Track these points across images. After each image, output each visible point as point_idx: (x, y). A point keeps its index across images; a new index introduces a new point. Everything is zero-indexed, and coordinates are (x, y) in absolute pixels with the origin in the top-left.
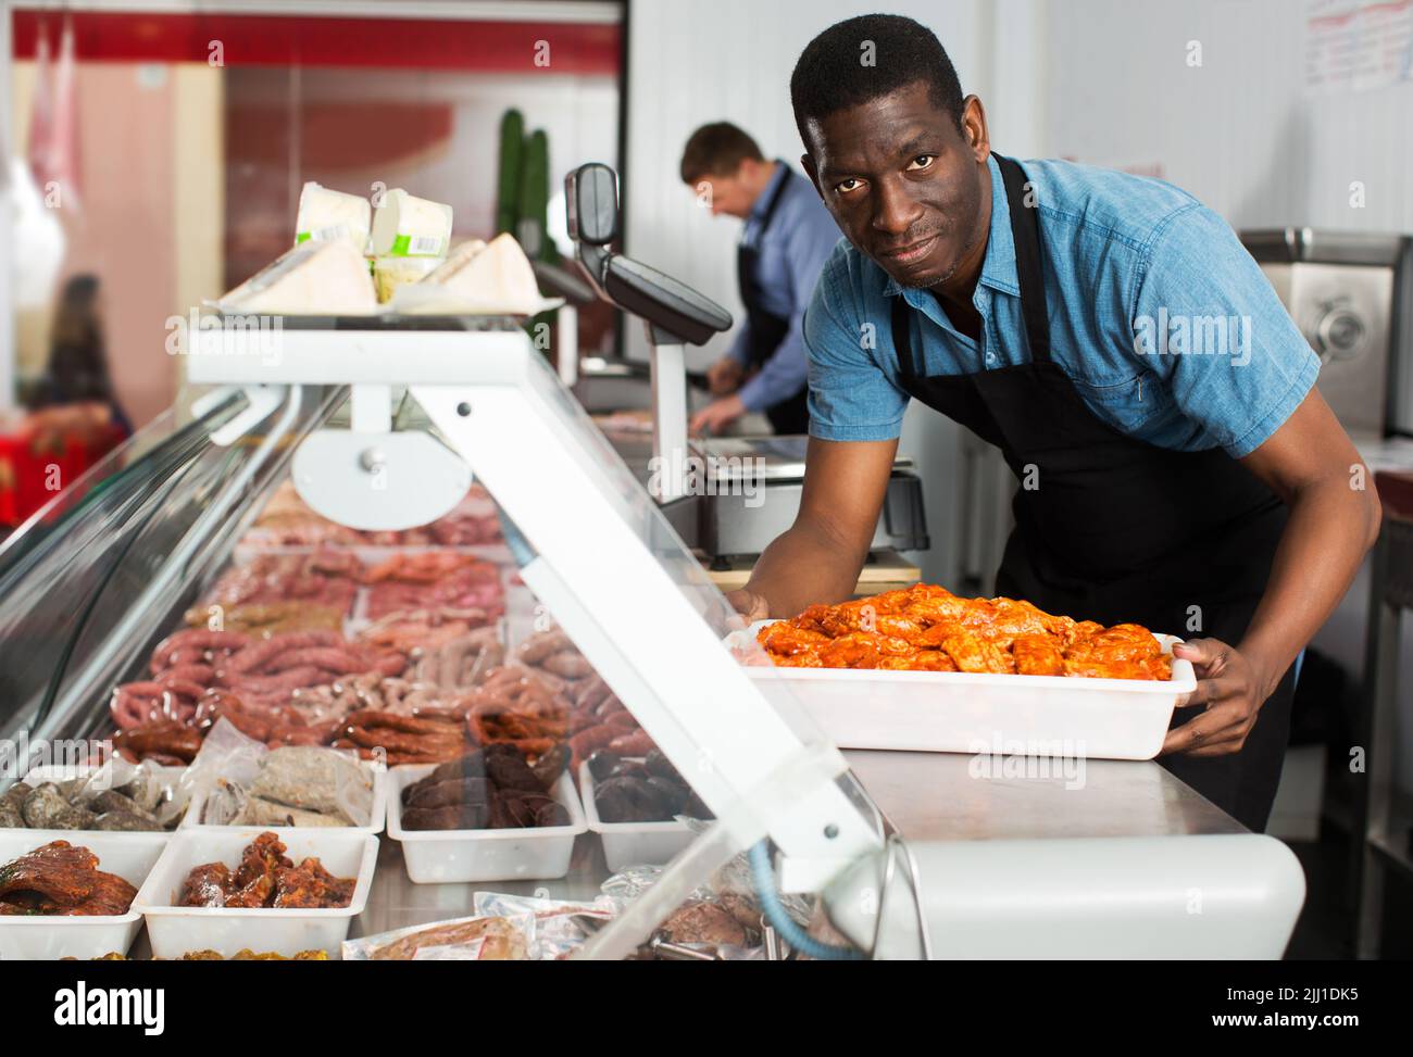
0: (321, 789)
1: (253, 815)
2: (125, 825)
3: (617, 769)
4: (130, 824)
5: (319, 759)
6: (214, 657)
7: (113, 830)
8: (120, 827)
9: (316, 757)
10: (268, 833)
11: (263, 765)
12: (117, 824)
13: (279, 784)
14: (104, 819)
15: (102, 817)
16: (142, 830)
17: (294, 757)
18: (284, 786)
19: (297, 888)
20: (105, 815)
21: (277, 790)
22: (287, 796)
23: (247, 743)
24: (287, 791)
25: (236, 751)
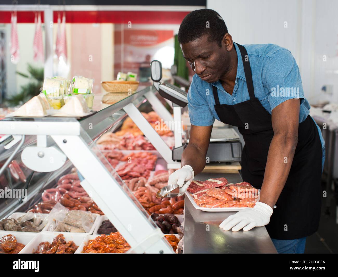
0: (80, 222)
1: (60, 229)
2: (28, 230)
3: (157, 218)
4: (30, 230)
5: (81, 214)
6: (73, 182)
7: (25, 232)
8: (27, 231)
9: (80, 213)
10: (61, 234)
11: (67, 215)
12: (26, 230)
13: (70, 220)
14: (23, 229)
15: (23, 228)
16: (33, 232)
17: (74, 213)
18: (71, 221)
19: (61, 250)
20: (24, 227)
21: (69, 222)
22: (71, 223)
23: (64, 209)
24: (71, 222)
25: (61, 211)
